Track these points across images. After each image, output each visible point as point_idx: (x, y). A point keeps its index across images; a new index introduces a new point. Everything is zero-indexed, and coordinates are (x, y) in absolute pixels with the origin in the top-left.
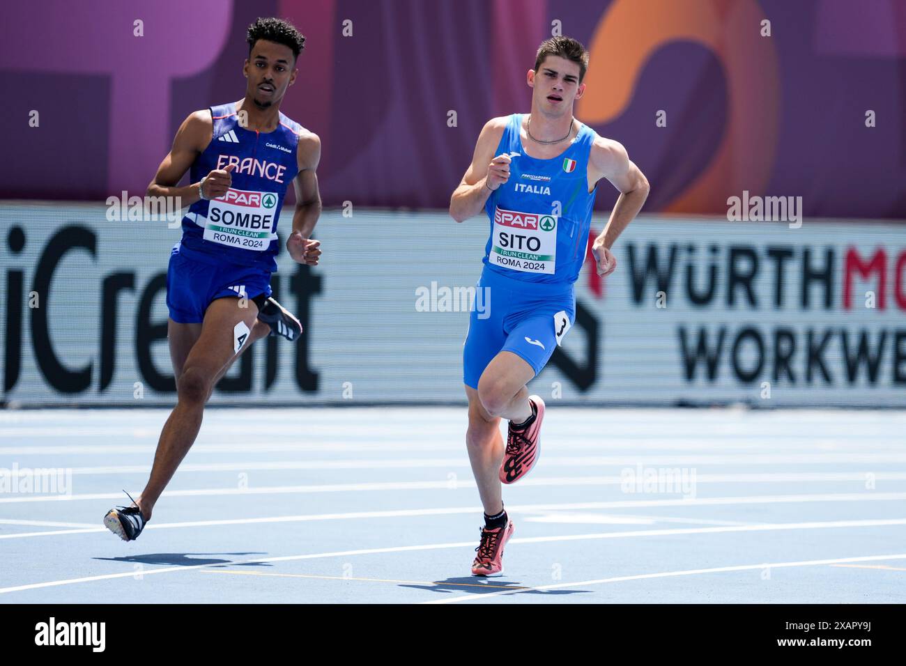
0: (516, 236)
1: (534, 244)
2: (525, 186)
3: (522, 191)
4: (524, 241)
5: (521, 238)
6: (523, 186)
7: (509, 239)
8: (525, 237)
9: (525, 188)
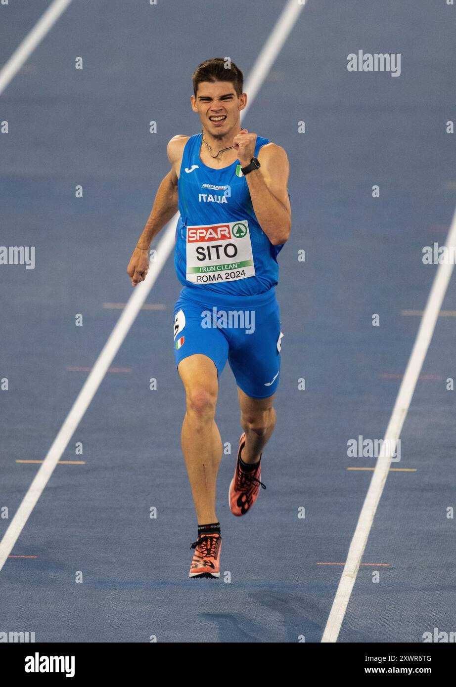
0: (213, 247)
1: (231, 251)
2: (207, 195)
3: (205, 200)
4: (221, 250)
5: (217, 247)
6: (205, 196)
7: (206, 252)
8: (221, 246)
9: (207, 198)
